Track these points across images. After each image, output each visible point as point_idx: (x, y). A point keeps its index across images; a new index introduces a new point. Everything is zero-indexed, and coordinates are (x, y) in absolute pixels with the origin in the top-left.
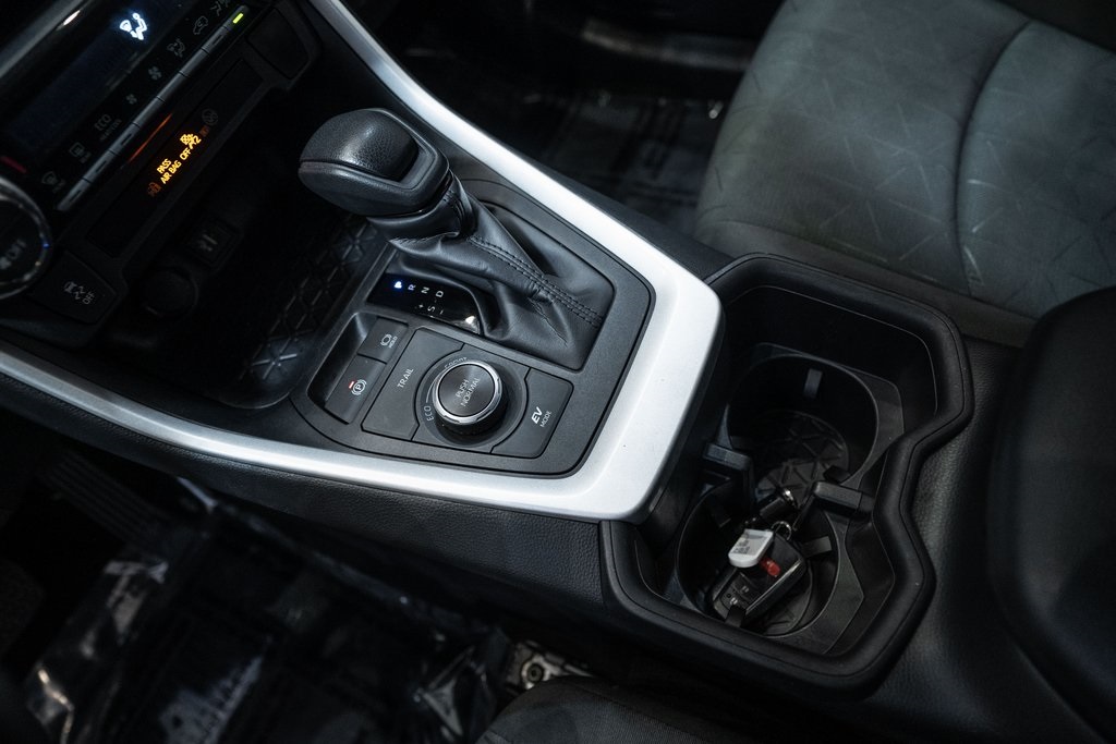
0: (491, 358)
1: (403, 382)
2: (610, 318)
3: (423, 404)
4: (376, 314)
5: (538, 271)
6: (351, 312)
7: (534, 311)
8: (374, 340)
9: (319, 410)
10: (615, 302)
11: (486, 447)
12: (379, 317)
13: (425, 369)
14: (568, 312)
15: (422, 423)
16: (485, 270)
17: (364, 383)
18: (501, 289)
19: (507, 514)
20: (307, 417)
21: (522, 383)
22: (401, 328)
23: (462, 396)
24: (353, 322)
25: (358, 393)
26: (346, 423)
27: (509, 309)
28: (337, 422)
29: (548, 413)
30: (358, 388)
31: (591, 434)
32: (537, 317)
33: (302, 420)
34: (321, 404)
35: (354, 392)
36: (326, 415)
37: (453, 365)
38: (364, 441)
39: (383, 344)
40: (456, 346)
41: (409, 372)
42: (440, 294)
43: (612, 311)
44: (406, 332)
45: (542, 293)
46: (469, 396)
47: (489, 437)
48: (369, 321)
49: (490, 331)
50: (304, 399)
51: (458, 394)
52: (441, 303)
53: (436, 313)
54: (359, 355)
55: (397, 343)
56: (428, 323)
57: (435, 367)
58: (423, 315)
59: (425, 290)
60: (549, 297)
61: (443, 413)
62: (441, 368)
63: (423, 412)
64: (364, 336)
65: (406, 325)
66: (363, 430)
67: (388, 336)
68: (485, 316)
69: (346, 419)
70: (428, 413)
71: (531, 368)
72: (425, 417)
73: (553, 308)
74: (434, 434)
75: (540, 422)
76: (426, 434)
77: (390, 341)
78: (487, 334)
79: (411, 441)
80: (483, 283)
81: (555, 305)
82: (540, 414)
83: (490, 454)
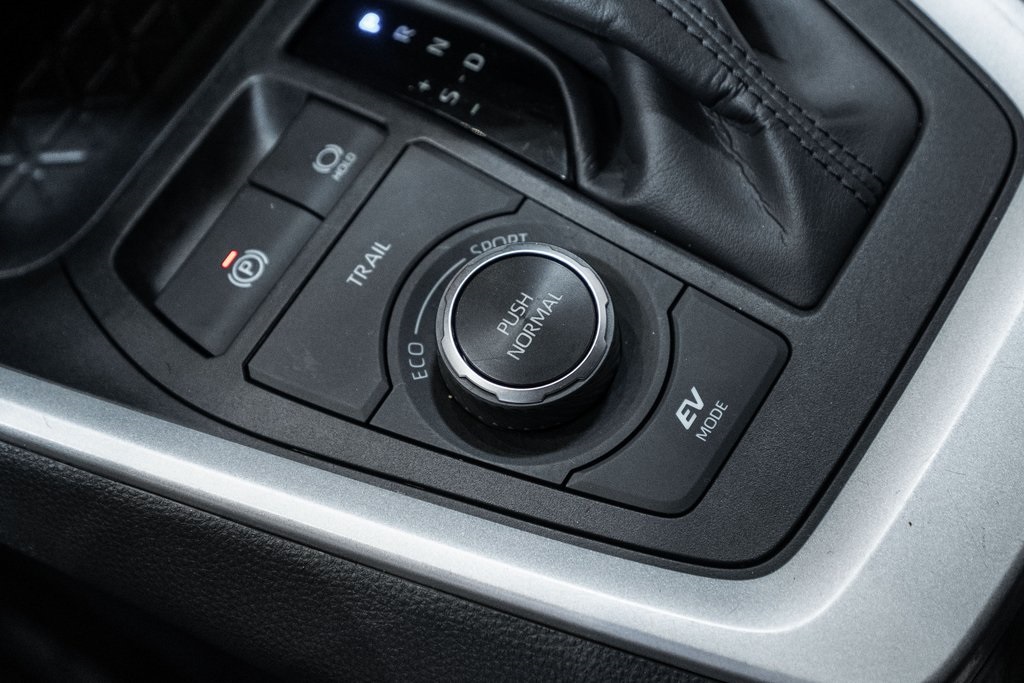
0: (591, 244)
1: (360, 273)
2: (902, 185)
3: (406, 335)
4: (307, 87)
5: (740, 40)
6: (242, 72)
7: (715, 144)
8: (295, 155)
9: (141, 310)
10: (922, 148)
11: (552, 467)
12: (312, 98)
13: (420, 248)
14: (801, 158)
15: (399, 384)
16: (610, 21)
17: (263, 259)
18: (637, 74)
19: (589, 647)
20: (108, 324)
21: (661, 319)
22: (367, 135)
23: (512, 334)
24: (244, 102)
25: (245, 284)
26: (207, 354)
27: (652, 127)
28: (184, 348)
29: (720, 408)
30: (246, 269)
31: (823, 476)
32: (717, 155)
33: (93, 327)
34: (147, 297)
35: (234, 279)
36: (156, 325)
37: (491, 252)
38: (250, 406)
39: (319, 167)
40: (503, 202)
41: (380, 250)
42: (475, 62)
43: (911, 168)
44: (380, 148)
45: (742, 100)
46: (529, 335)
47: (565, 444)
48: (288, 106)
49: (593, 176)
50: (103, 276)
51: (504, 328)
52: (474, 86)
53: (462, 108)
54: (253, 184)
55: (357, 172)
56: (438, 130)
57: (445, 247)
58: (427, 109)
59: (438, 46)
60: (759, 112)
61: (461, 368)
62: (463, 252)
63: (404, 356)
64: (267, 141)
65: (382, 128)
66: (248, 378)
67: (336, 150)
68: (583, 133)
69: (209, 341)
70: (417, 360)
71: (686, 285)
72: (407, 371)
73: (763, 140)
74: (426, 417)
75: (696, 427)
76: (407, 412)
77: (335, 163)
78: (584, 182)
79: (366, 425)
80: (588, 50)
81: (770, 135)
82: (699, 405)
83: (562, 487)
